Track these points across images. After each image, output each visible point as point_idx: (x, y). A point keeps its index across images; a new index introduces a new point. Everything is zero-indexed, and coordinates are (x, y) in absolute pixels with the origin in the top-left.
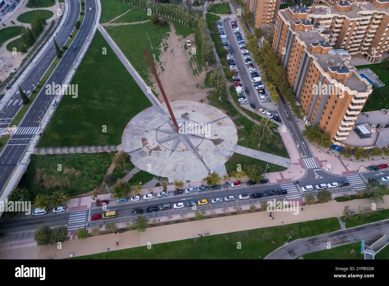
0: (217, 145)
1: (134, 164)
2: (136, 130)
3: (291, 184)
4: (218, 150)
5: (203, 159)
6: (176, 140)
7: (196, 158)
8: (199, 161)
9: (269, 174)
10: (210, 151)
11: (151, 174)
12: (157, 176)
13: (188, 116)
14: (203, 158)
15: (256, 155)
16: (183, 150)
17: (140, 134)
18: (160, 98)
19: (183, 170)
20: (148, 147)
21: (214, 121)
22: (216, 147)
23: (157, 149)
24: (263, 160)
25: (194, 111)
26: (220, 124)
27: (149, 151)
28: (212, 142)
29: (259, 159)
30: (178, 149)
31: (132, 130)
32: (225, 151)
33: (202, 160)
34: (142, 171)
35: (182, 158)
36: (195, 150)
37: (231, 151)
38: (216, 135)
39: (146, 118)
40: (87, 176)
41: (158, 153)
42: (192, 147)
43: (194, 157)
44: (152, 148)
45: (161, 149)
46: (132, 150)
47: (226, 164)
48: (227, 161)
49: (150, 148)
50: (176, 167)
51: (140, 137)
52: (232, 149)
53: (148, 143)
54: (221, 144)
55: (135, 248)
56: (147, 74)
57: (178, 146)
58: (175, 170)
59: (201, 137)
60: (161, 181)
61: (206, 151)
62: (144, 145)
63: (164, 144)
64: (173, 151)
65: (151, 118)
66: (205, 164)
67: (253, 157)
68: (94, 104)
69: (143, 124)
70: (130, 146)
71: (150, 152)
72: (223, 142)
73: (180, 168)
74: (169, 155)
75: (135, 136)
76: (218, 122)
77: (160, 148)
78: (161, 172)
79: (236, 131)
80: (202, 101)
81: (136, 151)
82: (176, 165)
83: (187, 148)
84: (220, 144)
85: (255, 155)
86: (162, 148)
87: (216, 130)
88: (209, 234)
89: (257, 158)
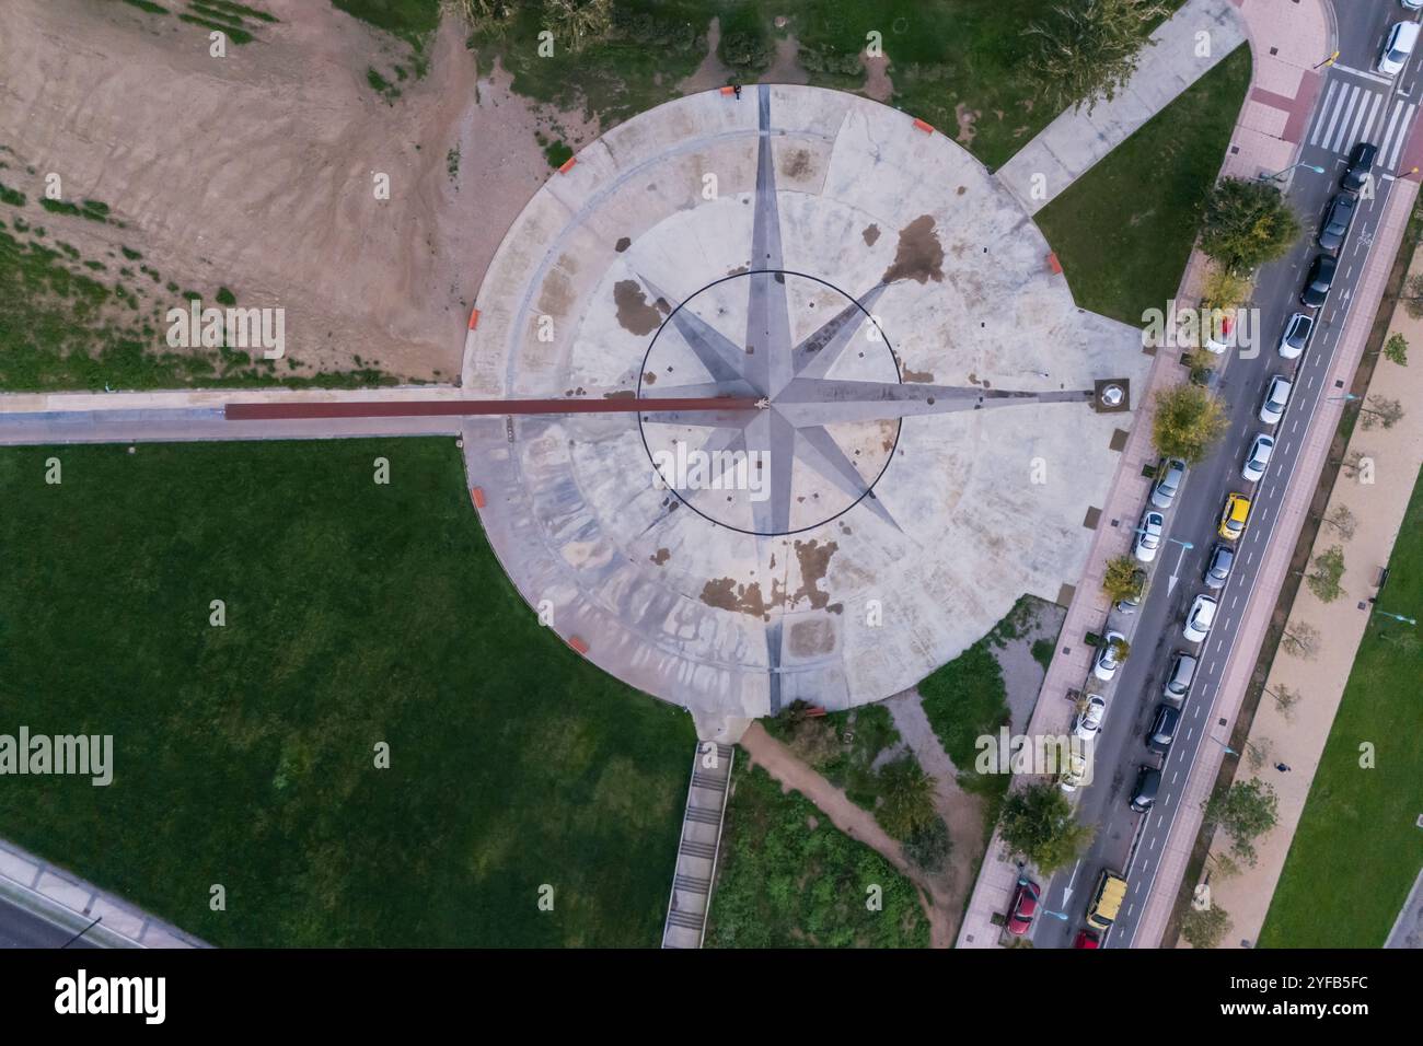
0: (943, 269)
2: (622, 602)
3: (1331, 93)
4: (979, 287)
5: (992, 388)
6: (802, 446)
7: (972, 414)
8: (994, 412)
9: (1235, 150)
10: (962, 323)
11: (965, 653)
12: (992, 633)
13: (644, 290)
14: (987, 384)
15: (1101, 129)
16: (890, 447)
17: (669, 599)
19: (1015, 510)
20: (780, 598)
21: (764, 181)
22: (953, 279)
23: (815, 560)
24: (1145, 116)
25: (624, 244)
26: (798, 166)
27: (806, 603)
28: (909, 285)
29: (1130, 130)
30: (868, 467)
31: (613, 622)
32: (1004, 259)
33: (1003, 394)
35: (939, 474)
36: (916, 389)
37: (1017, 228)
38: (871, 235)
41: (845, 566)
42: (888, 394)
43: (960, 418)
44: (795, 583)
45: (822, 544)
46: (765, 679)
47: (1083, 299)
48: (1071, 283)
49: (791, 591)
50: (981, 530)
51: (690, 605)
52: (1008, 217)
53: (755, 587)
54: (946, 247)
57: (852, 457)
58: (996, 543)
59: (848, 314)
60: (1027, 632)
61: (949, 343)
62: (758, 609)
63: (800, 515)
64: (869, 492)
65: (567, 490)
66: (1029, 395)
67: (1102, 149)
69: (596, 551)
70: (726, 676)
71: (819, 600)
72: (940, 229)
73: (999, 516)
74: (883, 527)
75: (670, 625)
76: (777, 161)
77: (813, 543)
78: (975, 609)
79: (898, 119)
81: (775, 658)
82: (967, 522)
83: (883, 423)
84: (942, 254)
85: (1094, 134)
86: (821, 537)
87: (837, 216)
89: (1118, 137)
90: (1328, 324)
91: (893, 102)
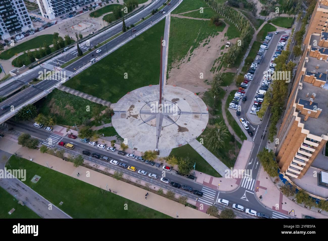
0: (180, 132)
1: (112, 120)
2: (133, 98)
3: (214, 191)
4: (177, 136)
5: (160, 138)
6: (153, 116)
7: (156, 135)
8: (156, 138)
9: (201, 173)
10: (171, 134)
11: (117, 132)
12: (119, 135)
13: (178, 101)
14: (160, 137)
15: (204, 154)
16: (152, 125)
17: (133, 101)
18: (168, 81)
19: (139, 139)
20: (130, 113)
21: (194, 113)
22: (178, 133)
23: (136, 116)
24: (207, 160)
25: (185, 99)
26: (196, 117)
27: (129, 115)
28: (177, 128)
29: (204, 158)
30: (149, 123)
31: (131, 97)
32: (181, 139)
33: (158, 138)
34: (112, 127)
35: (146, 130)
36: (160, 128)
37: (186, 141)
38: (186, 124)
39: (147, 91)
40: (77, 115)
41: (134, 120)
42: (160, 125)
43: (155, 133)
44: (132, 114)
45: (138, 117)
46: (119, 111)
47: (174, 150)
48: (176, 148)
49: (131, 114)
50: (136, 135)
51: (131, 104)
52: (188, 140)
53: (133, 110)
54: (183, 133)
55: (66, 175)
56: (174, 60)
57: (151, 121)
58: (134, 136)
59: (173, 121)
60: (118, 140)
61: (168, 132)
62: (129, 110)
63: (143, 115)
64: (145, 122)
65: (150, 93)
66: (158, 142)
67: (200, 154)
68: (119, 69)
69: (141, 95)
70: (120, 107)
71: (129, 117)
72: (187, 132)
73: (138, 137)
74: (139, 124)
75: (129, 102)
76: (197, 115)
77: (138, 116)
78: (123, 134)
79: (205, 128)
80: (197, 94)
81: (121, 112)
82: (138, 133)
83: (156, 124)
84: (182, 132)
85: (203, 153)
86: (139, 117)
87: (189, 120)
88: (116, 193)
89: (203, 156)
90: (167, 187)
91: (207, 127)
